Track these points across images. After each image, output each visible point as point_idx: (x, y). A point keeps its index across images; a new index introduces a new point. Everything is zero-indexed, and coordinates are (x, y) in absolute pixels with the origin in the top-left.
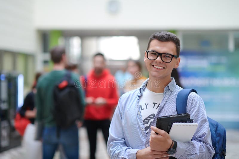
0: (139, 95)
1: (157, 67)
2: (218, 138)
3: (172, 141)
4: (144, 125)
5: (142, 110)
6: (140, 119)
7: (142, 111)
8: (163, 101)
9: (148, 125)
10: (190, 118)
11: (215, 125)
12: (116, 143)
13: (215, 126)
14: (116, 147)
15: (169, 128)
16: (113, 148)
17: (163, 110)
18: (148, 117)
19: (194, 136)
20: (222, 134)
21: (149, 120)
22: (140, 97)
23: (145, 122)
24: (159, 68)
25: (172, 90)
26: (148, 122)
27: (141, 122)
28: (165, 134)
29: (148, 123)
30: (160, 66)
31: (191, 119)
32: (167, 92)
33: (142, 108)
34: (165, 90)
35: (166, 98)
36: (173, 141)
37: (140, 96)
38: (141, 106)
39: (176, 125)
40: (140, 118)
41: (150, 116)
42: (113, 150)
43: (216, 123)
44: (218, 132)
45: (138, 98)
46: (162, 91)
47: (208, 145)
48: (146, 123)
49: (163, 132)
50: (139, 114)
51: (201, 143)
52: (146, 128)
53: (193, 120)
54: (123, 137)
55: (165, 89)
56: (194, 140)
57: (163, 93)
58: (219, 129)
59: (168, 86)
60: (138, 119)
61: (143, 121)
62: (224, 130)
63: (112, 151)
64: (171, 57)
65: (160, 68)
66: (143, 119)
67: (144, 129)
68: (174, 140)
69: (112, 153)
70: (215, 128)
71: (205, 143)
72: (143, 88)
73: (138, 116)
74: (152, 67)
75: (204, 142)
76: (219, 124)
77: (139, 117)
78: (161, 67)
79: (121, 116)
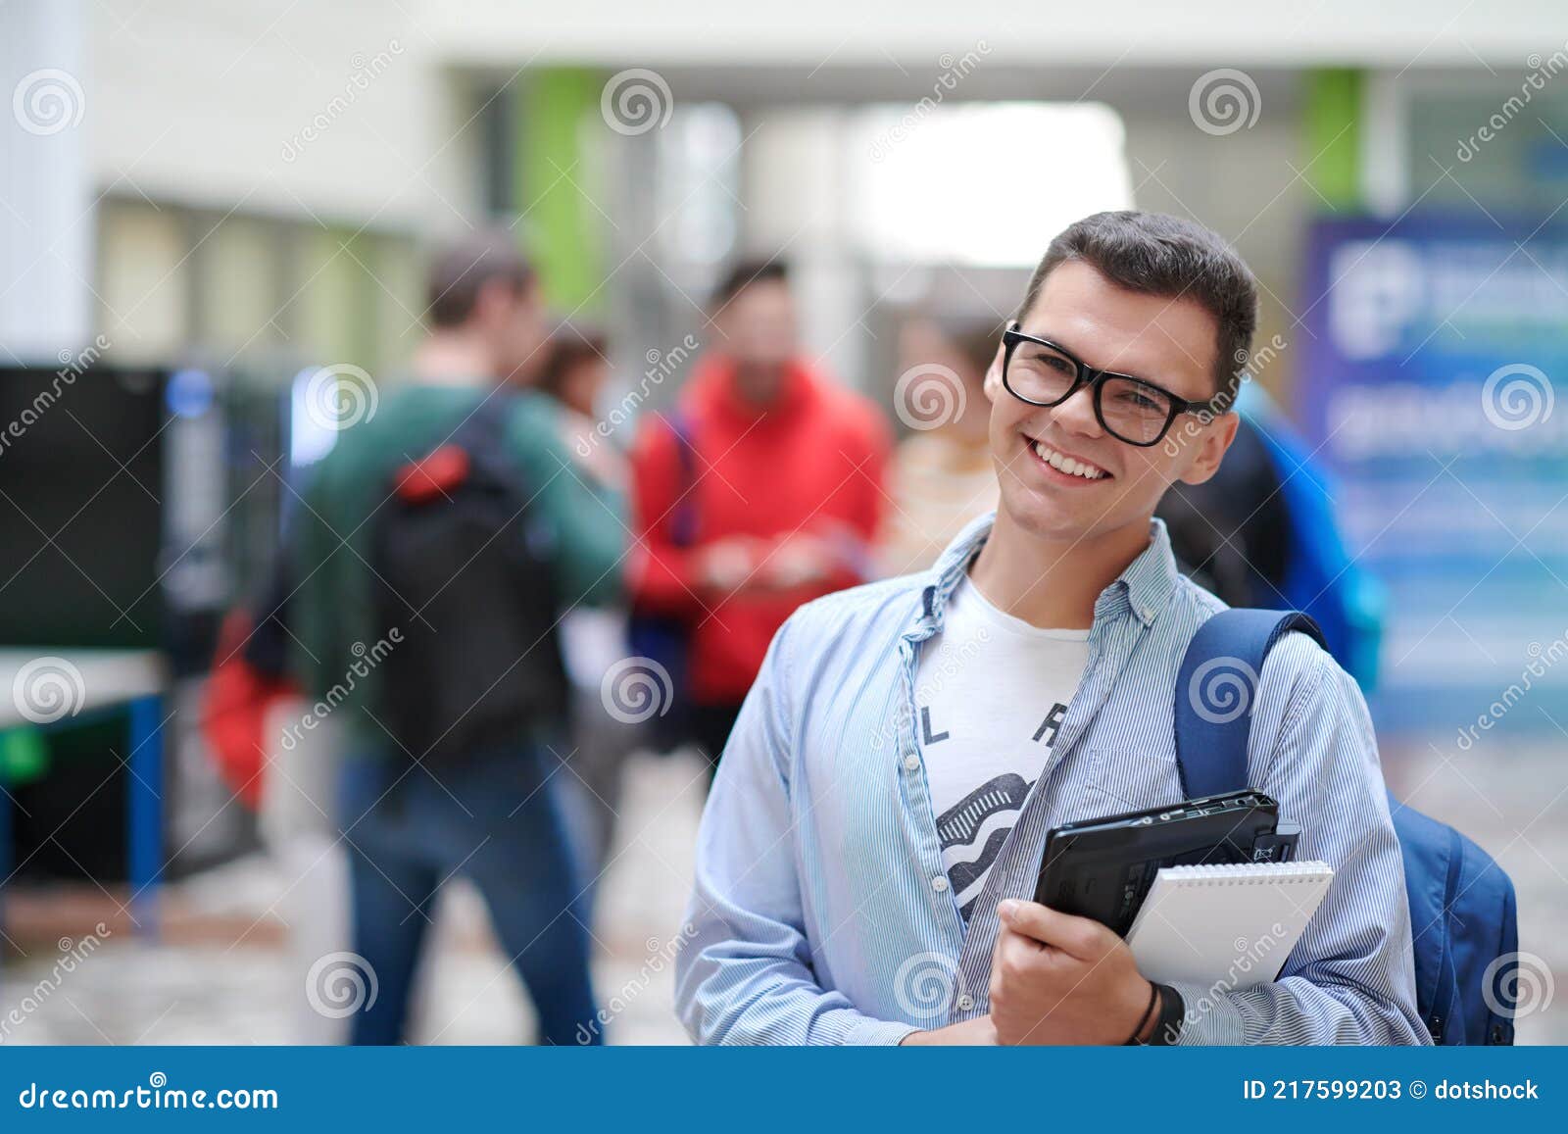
0: (920, 630)
1: (1056, 460)
2: (1464, 950)
3: (1149, 986)
4: (942, 849)
5: (929, 740)
6: (921, 807)
7: (930, 752)
8: (1083, 688)
9: (972, 853)
10: (1274, 828)
11: (1442, 858)
12: (740, 955)
13: (1443, 867)
14: (741, 986)
15: (1129, 896)
16: (718, 987)
17: (1085, 753)
18: (972, 799)
19: (1299, 949)
20: (1493, 920)
21: (982, 819)
22: (922, 647)
23: (951, 830)
24: (1069, 466)
25: (1149, 614)
26: (975, 831)
27: (924, 829)
28: (1096, 944)
29: (971, 840)
30: (1078, 460)
31: (1281, 830)
32: (1116, 629)
33: (934, 732)
34: (1097, 613)
35: (1109, 669)
36: (1156, 987)
37: (918, 644)
38: (926, 710)
39: (1179, 884)
40: (919, 799)
41: (990, 787)
42: (722, 1005)
43: (1444, 844)
44: (1462, 906)
45: (909, 652)
46: (1083, 616)
47: (1395, 1014)
48: (962, 841)
49: (1081, 930)
50: (910, 773)
51: (1349, 994)
52: (960, 877)
53: (1297, 836)
54: (793, 914)
55: (1097, 603)
56: (1299, 972)
57: (1082, 634)
58: (1466, 886)
59: (1124, 587)
60: (906, 802)
61: (941, 823)
62: (1501, 894)
63: (714, 1011)
64: (1166, 408)
65: (1079, 470)
66: (939, 812)
67: (943, 882)
68: (1158, 981)
69: (709, 1023)
70: (1440, 880)
71: (1376, 996)
72: (946, 585)
73: (906, 782)
74: (1024, 448)
75: (1364, 990)
76: (1467, 851)
77: (913, 793)
78: (1087, 463)
79: (783, 762)
